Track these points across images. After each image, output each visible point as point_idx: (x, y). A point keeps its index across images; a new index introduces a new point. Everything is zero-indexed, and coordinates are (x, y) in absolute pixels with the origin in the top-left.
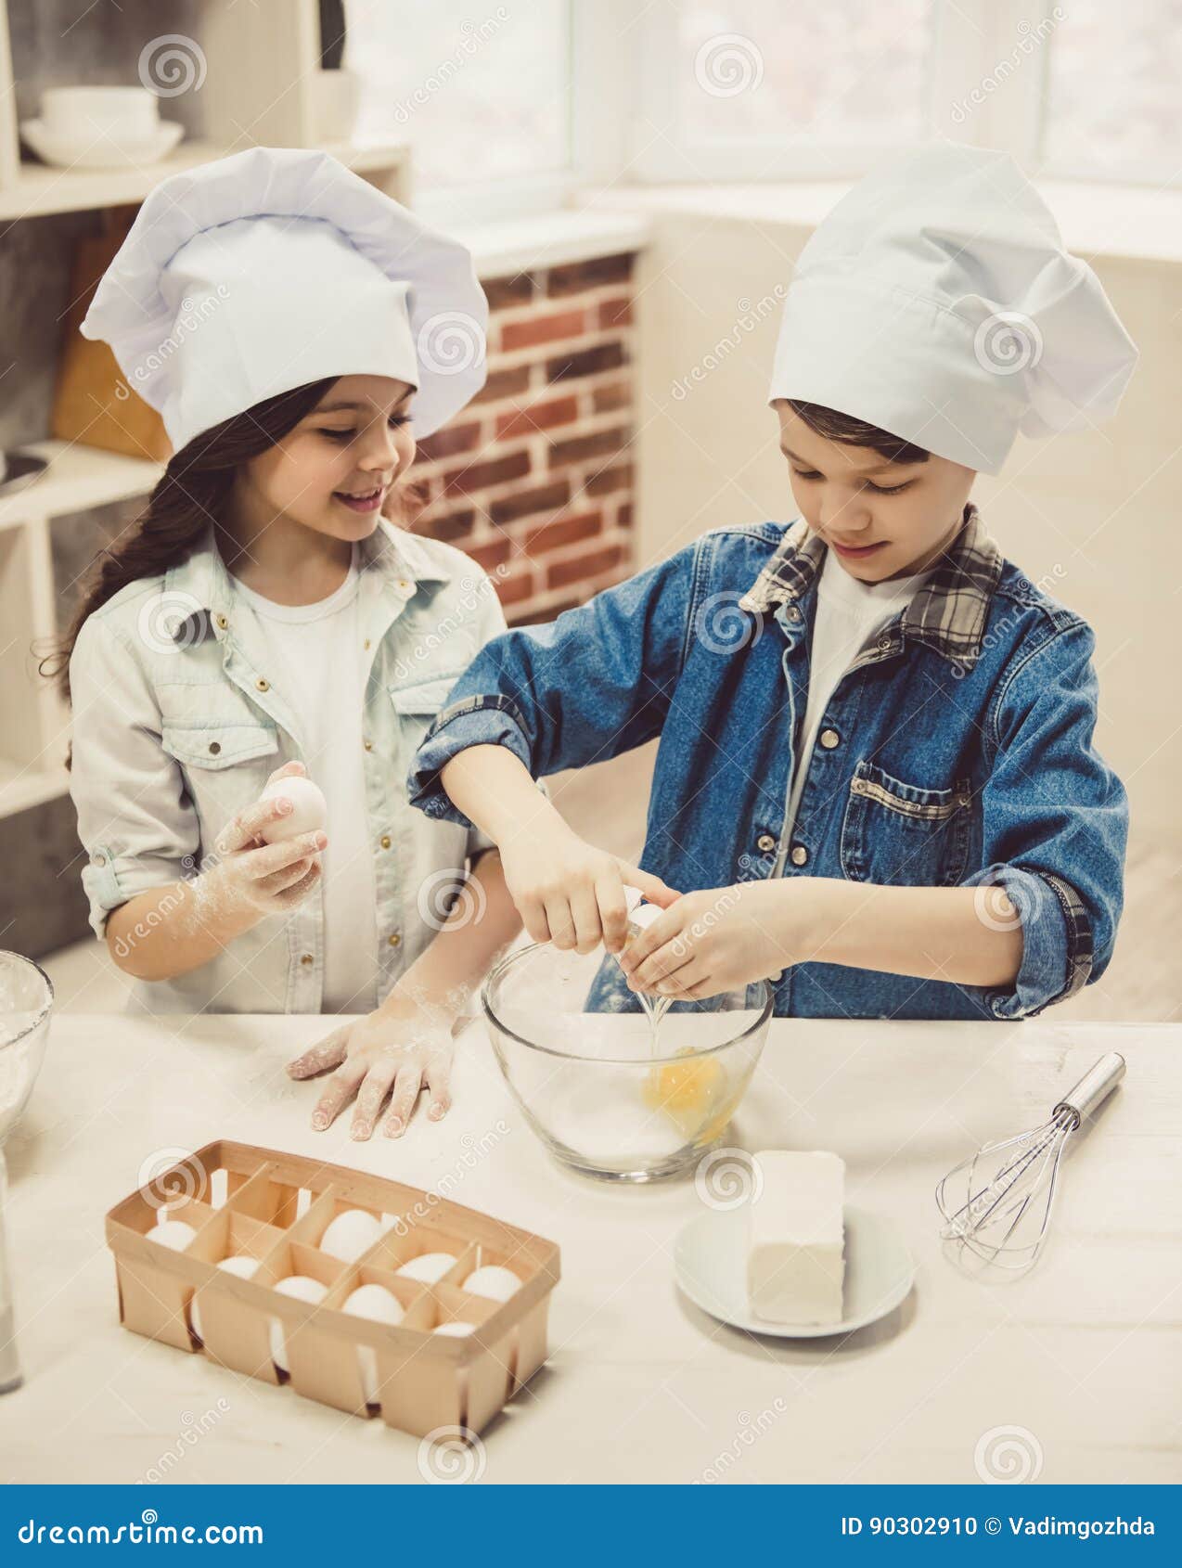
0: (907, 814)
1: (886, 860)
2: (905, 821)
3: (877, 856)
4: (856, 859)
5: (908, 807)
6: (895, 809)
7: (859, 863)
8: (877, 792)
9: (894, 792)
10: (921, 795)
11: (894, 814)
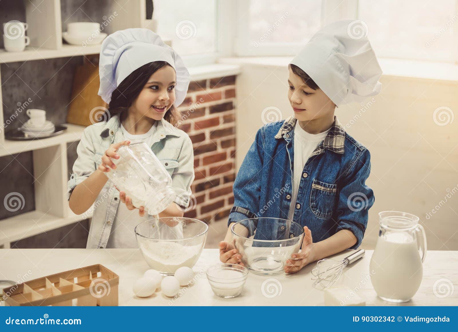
0: (328, 191)
1: (322, 204)
3: (320, 203)
4: (314, 205)
8: (319, 187)
9: (324, 186)
10: (332, 186)
11: (324, 192)
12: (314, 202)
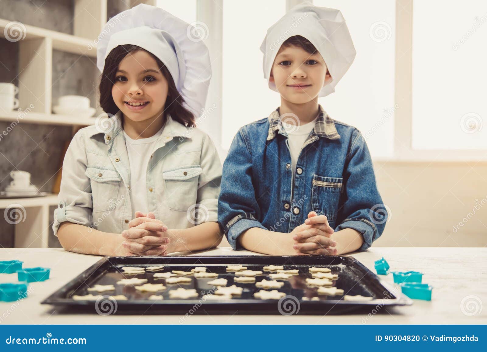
0: (332, 187)
1: (327, 204)
2: (332, 189)
3: (324, 203)
4: (317, 206)
5: (332, 185)
6: (328, 186)
7: (318, 207)
8: (320, 183)
9: (326, 181)
10: (336, 180)
11: (327, 188)
12: (316, 203)
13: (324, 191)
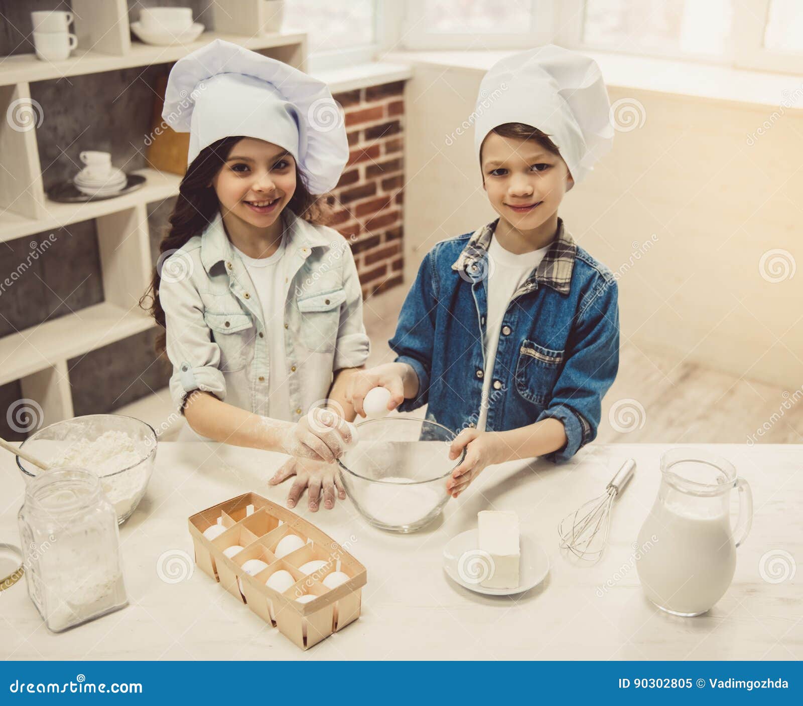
0: (546, 362)
1: (536, 382)
2: (546, 365)
3: (532, 380)
4: (522, 382)
5: (547, 359)
6: (541, 360)
8: (532, 352)
9: (541, 353)
10: (553, 353)
11: (540, 362)
12: (522, 377)
13: (534, 363)
